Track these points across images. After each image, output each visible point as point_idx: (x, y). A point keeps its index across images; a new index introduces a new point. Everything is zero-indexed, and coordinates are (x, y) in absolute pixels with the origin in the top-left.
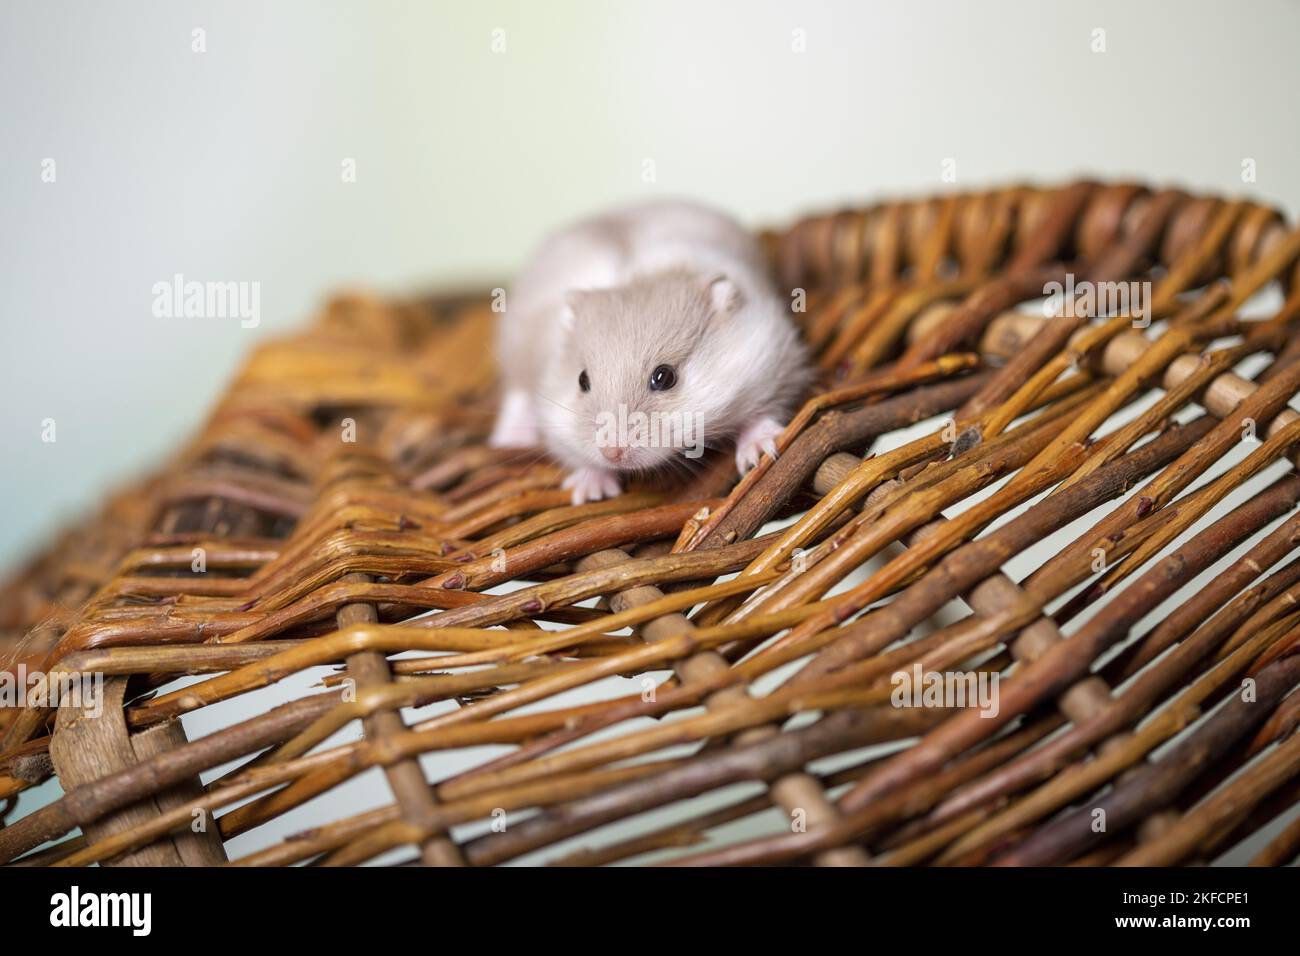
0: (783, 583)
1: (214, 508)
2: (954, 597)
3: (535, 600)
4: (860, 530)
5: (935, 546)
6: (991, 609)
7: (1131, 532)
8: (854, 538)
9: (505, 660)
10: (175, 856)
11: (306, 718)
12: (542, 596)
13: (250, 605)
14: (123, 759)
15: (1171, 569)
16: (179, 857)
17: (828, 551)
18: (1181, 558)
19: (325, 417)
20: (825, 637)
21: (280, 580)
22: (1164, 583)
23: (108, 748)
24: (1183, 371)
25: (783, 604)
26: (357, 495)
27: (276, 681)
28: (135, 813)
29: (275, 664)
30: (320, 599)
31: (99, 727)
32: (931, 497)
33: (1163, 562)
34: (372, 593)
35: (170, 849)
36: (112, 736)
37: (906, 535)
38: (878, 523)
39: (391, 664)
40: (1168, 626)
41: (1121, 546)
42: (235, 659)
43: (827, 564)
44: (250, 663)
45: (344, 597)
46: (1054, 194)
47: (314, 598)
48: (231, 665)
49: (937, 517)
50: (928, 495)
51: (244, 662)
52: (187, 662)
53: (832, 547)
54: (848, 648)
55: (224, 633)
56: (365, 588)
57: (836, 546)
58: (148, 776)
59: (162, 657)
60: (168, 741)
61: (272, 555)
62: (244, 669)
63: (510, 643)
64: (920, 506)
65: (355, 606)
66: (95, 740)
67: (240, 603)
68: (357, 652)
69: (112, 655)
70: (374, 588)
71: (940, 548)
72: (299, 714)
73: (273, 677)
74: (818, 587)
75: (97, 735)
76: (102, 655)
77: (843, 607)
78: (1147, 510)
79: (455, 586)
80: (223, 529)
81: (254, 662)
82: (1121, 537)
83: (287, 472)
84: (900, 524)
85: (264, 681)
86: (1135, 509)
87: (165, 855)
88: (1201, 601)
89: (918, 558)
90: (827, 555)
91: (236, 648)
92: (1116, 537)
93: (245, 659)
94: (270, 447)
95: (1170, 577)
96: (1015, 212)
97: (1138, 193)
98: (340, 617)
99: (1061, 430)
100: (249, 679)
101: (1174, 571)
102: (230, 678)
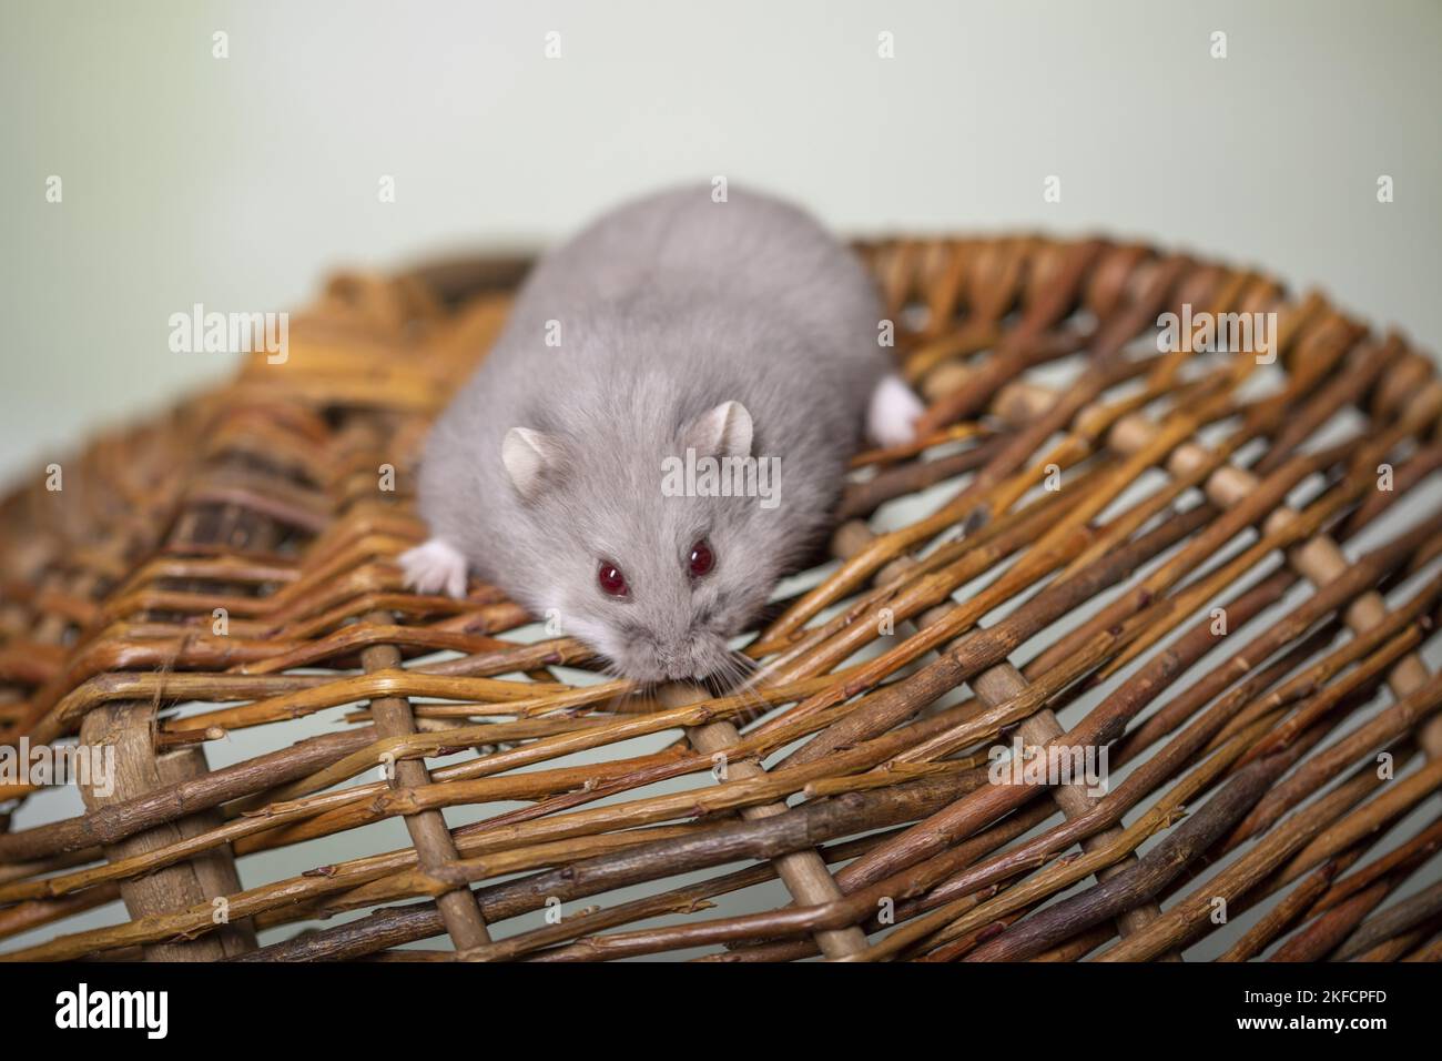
0: (796, 653)
1: (231, 516)
2: (960, 684)
3: (555, 653)
4: (873, 607)
5: (946, 631)
6: (995, 699)
7: (1129, 625)
8: (866, 616)
9: (524, 714)
10: (192, 877)
11: (329, 756)
12: (563, 650)
13: (276, 632)
14: (147, 782)
15: (1166, 666)
16: (196, 879)
17: (841, 625)
18: (1176, 655)
19: (335, 416)
20: (834, 713)
21: (304, 607)
22: (1159, 680)
23: (134, 770)
24: (1187, 459)
25: (794, 675)
26: (379, 522)
27: (301, 717)
28: (156, 835)
29: (301, 699)
30: (348, 639)
31: (125, 749)
32: (944, 581)
33: (1158, 657)
34: (399, 636)
35: (187, 871)
36: (138, 760)
37: (916, 616)
38: (891, 603)
39: (414, 707)
40: (1158, 720)
41: (1122, 639)
42: (260, 690)
43: (838, 639)
44: (274, 696)
45: (372, 638)
46: (1066, 249)
47: (341, 636)
48: (258, 695)
49: (947, 599)
50: (940, 580)
51: (269, 694)
52: (216, 692)
53: (845, 622)
54: (857, 727)
55: (250, 662)
56: (392, 631)
57: (848, 621)
58: (171, 802)
59: (191, 684)
60: (192, 767)
61: (292, 575)
62: (269, 701)
63: (531, 697)
64: (932, 589)
65: (380, 648)
66: (121, 763)
67: (264, 628)
68: (384, 697)
69: (142, 680)
70: (400, 632)
71: (950, 634)
72: (321, 750)
73: (298, 713)
74: (829, 662)
75: (124, 758)
76: (132, 680)
77: (853, 683)
78: (1146, 602)
79: (476, 629)
80: (240, 537)
81: (279, 695)
82: (1121, 630)
83: (302, 479)
84: (913, 606)
85: (289, 715)
86: (1135, 601)
87: (183, 877)
88: (1191, 697)
89: (928, 641)
90: (839, 631)
91: (262, 680)
92: (1115, 628)
93: (271, 691)
94: (286, 450)
95: (1165, 675)
96: (1026, 266)
97: (1147, 254)
98: (366, 657)
99: (1066, 512)
100: (276, 712)
101: (1169, 669)
102: (255, 708)
